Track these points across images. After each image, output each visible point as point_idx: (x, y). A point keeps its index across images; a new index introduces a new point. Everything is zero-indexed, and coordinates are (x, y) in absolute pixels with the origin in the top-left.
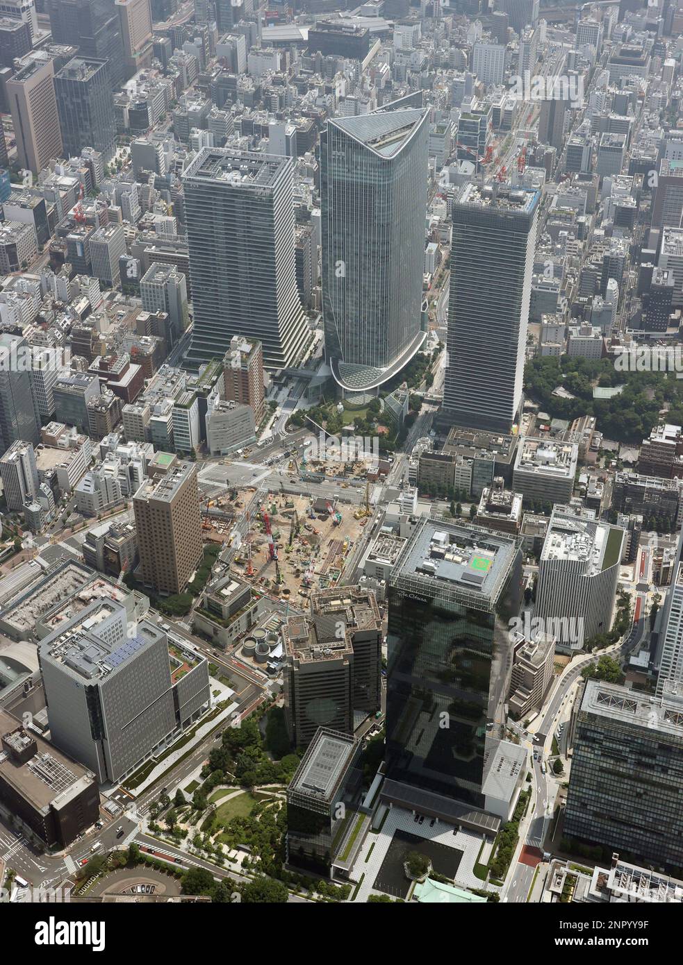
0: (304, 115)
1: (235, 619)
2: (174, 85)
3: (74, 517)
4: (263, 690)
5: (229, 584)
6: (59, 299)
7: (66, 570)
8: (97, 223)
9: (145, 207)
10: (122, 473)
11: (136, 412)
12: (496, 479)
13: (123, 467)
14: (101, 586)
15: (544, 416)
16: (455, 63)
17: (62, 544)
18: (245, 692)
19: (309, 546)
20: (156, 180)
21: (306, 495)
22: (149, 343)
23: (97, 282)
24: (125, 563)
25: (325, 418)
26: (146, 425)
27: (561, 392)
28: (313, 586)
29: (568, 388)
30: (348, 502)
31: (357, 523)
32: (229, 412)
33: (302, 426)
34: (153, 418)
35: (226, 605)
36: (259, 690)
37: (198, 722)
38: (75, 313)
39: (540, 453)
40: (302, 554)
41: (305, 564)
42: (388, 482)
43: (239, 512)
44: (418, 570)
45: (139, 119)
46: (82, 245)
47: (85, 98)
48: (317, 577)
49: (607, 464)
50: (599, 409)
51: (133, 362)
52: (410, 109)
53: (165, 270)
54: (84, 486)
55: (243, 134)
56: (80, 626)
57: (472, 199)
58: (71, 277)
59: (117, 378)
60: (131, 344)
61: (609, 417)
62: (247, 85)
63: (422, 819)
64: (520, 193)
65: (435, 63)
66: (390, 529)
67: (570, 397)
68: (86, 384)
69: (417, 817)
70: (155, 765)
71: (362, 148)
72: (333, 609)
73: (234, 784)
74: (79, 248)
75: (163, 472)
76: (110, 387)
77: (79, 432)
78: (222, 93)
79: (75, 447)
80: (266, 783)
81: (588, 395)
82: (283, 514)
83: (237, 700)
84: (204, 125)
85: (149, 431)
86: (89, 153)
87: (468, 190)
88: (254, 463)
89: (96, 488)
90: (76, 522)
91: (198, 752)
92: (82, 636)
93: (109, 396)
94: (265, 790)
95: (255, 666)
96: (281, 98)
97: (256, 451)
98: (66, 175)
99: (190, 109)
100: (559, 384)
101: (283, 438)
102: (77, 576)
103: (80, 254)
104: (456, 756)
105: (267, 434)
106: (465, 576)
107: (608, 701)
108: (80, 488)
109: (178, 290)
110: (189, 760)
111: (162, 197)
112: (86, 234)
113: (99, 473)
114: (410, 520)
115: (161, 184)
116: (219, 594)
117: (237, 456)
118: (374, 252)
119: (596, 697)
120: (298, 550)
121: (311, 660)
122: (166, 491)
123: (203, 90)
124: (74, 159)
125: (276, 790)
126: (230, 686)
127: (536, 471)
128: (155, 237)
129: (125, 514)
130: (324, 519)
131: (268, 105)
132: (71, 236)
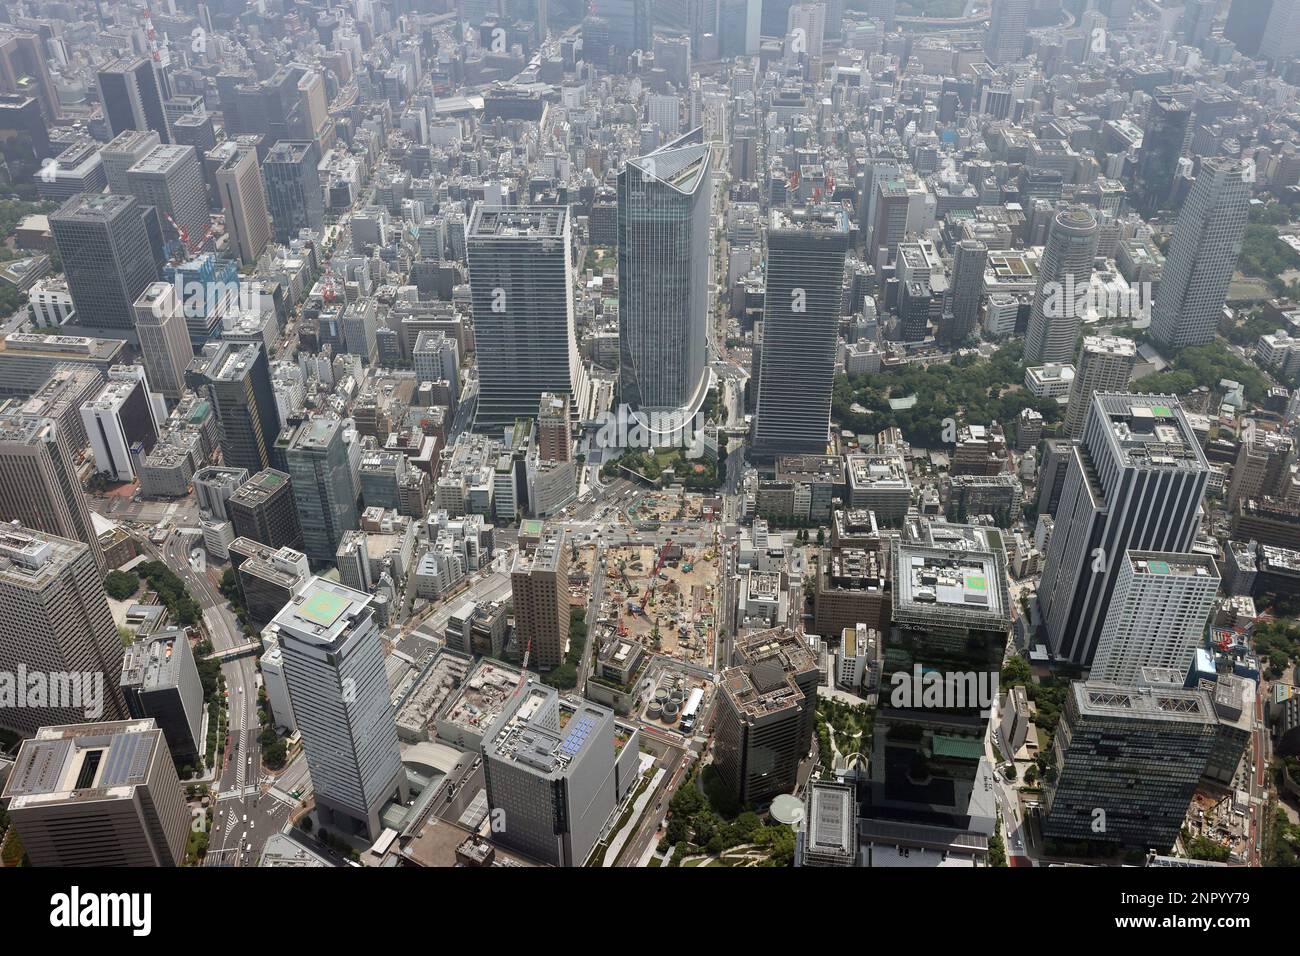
0: (507, 175)
1: (634, 682)
2: (365, 161)
3: (418, 604)
4: (684, 751)
5: (619, 648)
6: (322, 381)
7: (439, 659)
8: (345, 301)
9: (378, 280)
10: (457, 549)
11: (453, 485)
12: (834, 501)
13: (457, 543)
14: (490, 670)
15: (847, 433)
16: (626, 118)
17: (414, 633)
18: (666, 756)
19: (670, 596)
20: (381, 252)
21: (648, 544)
22: (437, 413)
23: (359, 360)
24: (495, 641)
25: (641, 464)
26: (465, 496)
27: (857, 408)
28: (691, 635)
29: (862, 403)
30: (693, 545)
31: (709, 565)
32: (552, 472)
33: (617, 477)
34: (473, 489)
35: (626, 669)
36: (681, 752)
37: (631, 796)
38: (345, 394)
39: (874, 468)
40: (667, 605)
41: (674, 614)
42: (724, 518)
43: (588, 572)
44: (916, 599)
45: (340, 198)
46: (336, 323)
47: (298, 179)
48: (691, 626)
49: (923, 470)
50: (902, 419)
51: (427, 434)
52: (694, 145)
53: (435, 337)
54: (426, 567)
55: (456, 199)
56: (515, 718)
57: (784, 224)
58: (332, 358)
59: (417, 453)
60: (418, 417)
61: (912, 426)
62: (440, 155)
63: (907, 852)
64: (830, 214)
65: (607, 119)
66: (748, 566)
67: (870, 412)
68: (394, 463)
69: (901, 851)
70: (605, 849)
71: (663, 185)
72: (765, 655)
73: (700, 854)
74: (332, 327)
75: (536, 541)
76: (414, 463)
77: (400, 514)
78: (418, 164)
79: (399, 529)
80: (731, 846)
81: (887, 408)
82: (632, 567)
83: (663, 766)
84: (410, 195)
85: (470, 503)
86: (306, 233)
87: (776, 218)
88: (582, 520)
89: (439, 570)
90: (423, 608)
91: (644, 827)
92: (522, 727)
93: (416, 472)
94: (733, 853)
95: (667, 727)
96: (479, 162)
97: (580, 508)
98: (289, 258)
99: (394, 182)
100: (854, 401)
101: (601, 491)
102: (452, 665)
103: (333, 333)
104: (912, 781)
105: (584, 489)
106: (967, 597)
107: (1100, 700)
108: (422, 571)
109: (453, 356)
110: (638, 837)
111: (391, 269)
112: (338, 311)
113: (442, 553)
114: (768, 554)
115: (387, 256)
116: (614, 660)
117: (562, 515)
118: (675, 290)
119: (1088, 699)
120: (662, 602)
121: (766, 713)
122: (546, 561)
123: (397, 162)
124: (294, 242)
125: (743, 851)
126: (649, 753)
127: (874, 487)
128: (410, 307)
129: (469, 592)
130: (675, 566)
131: (466, 170)
132: (322, 316)
